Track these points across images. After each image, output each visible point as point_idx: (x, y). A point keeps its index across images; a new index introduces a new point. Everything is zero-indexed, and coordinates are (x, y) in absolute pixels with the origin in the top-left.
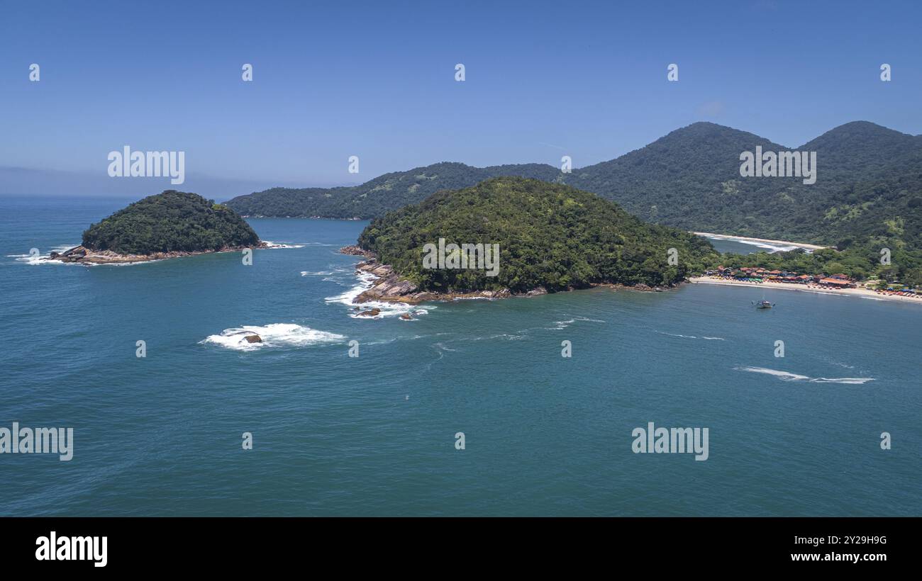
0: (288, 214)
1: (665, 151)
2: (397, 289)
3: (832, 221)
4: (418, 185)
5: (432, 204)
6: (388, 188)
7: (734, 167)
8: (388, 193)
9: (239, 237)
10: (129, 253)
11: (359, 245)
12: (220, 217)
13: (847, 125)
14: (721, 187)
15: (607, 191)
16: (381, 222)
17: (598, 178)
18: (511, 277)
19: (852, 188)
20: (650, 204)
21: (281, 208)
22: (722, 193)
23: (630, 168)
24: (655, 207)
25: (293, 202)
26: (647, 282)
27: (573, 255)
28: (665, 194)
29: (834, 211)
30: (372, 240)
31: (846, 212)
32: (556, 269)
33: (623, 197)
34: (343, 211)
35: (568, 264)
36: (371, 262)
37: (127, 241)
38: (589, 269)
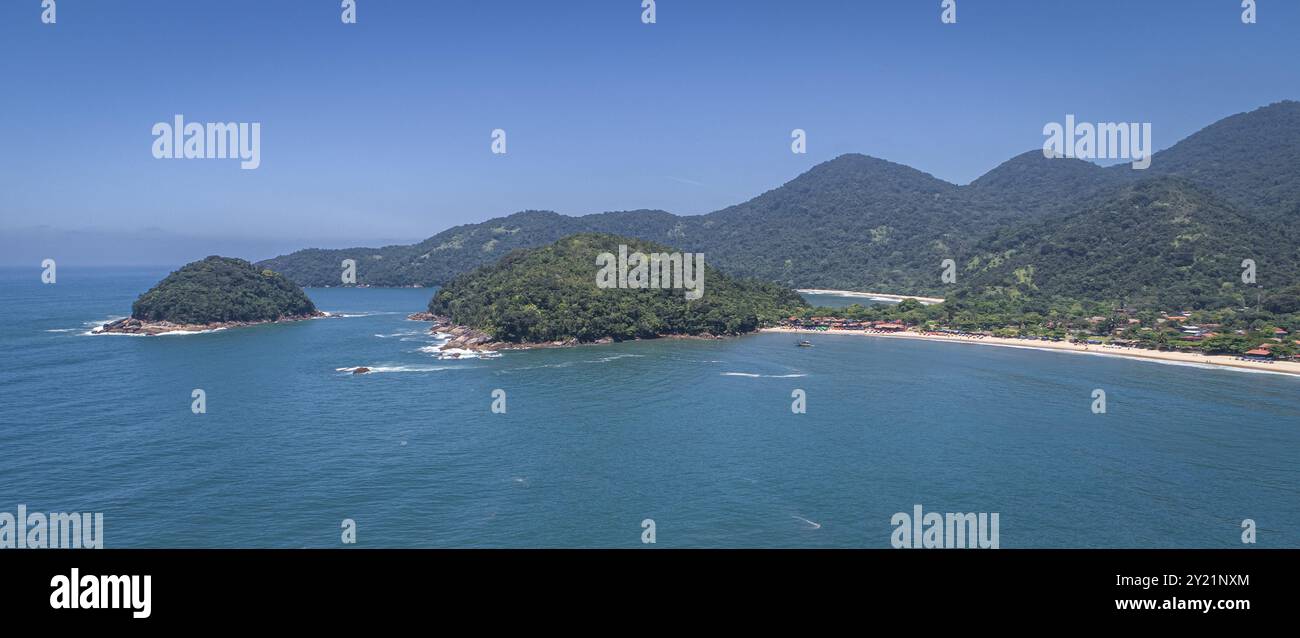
0: (326, 283)
1: (807, 190)
2: (474, 340)
3: (972, 272)
4: (495, 241)
5: (508, 264)
6: (456, 245)
7: (885, 210)
8: (458, 252)
9: (295, 306)
10: (188, 322)
11: (430, 311)
12: (272, 283)
13: (1025, 155)
14: (869, 236)
15: (735, 243)
16: (453, 285)
17: (724, 227)
18: (579, 328)
19: (997, 233)
20: (783, 258)
21: (316, 275)
22: (870, 242)
23: (764, 213)
24: (789, 261)
25: (333, 266)
26: (711, 331)
27: (642, 308)
28: (801, 245)
29: (976, 261)
30: (445, 304)
31: (987, 262)
32: (624, 321)
33: (753, 251)
34: (398, 276)
35: (636, 316)
36: (447, 324)
37: (185, 311)
38: (656, 321)
